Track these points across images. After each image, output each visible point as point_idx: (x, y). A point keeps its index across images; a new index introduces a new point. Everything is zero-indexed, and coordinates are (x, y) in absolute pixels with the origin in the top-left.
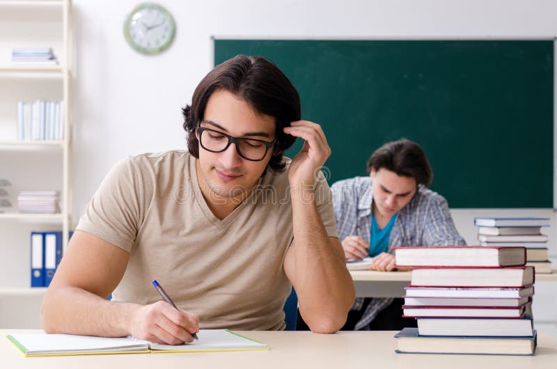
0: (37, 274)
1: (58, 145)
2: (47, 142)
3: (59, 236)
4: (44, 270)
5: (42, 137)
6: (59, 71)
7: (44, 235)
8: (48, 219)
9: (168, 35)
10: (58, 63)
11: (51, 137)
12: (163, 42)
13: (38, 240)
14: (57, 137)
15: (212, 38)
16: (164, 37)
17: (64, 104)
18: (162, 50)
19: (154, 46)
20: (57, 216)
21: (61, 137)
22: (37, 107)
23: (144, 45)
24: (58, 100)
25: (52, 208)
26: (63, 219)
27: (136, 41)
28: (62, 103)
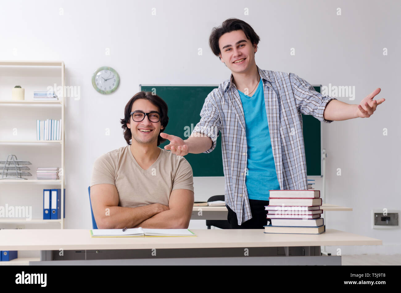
0: (47, 212)
1: (59, 143)
2: (52, 141)
3: (58, 191)
4: (50, 210)
5: (50, 139)
6: (59, 103)
7: (50, 191)
8: (52, 182)
9: (116, 84)
10: (58, 99)
11: (55, 139)
12: (113, 87)
13: (47, 193)
14: (57, 139)
15: (140, 85)
16: (113, 85)
17: (62, 121)
18: (113, 92)
19: (108, 89)
20: (58, 181)
21: (60, 139)
22: (47, 122)
23: (103, 89)
24: (59, 119)
25: (56, 177)
26: (61, 183)
27: (99, 87)
28: (61, 120)
